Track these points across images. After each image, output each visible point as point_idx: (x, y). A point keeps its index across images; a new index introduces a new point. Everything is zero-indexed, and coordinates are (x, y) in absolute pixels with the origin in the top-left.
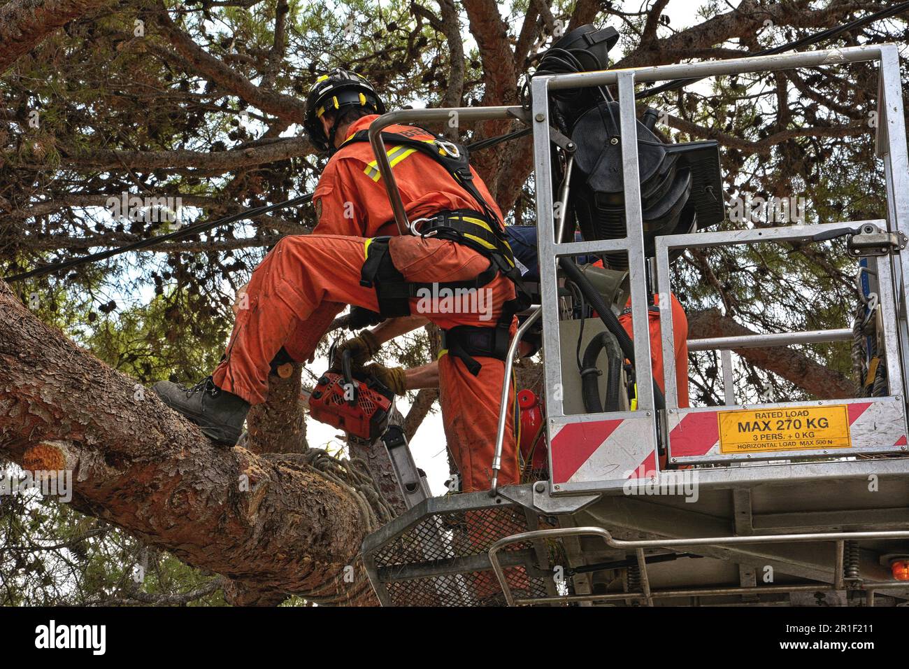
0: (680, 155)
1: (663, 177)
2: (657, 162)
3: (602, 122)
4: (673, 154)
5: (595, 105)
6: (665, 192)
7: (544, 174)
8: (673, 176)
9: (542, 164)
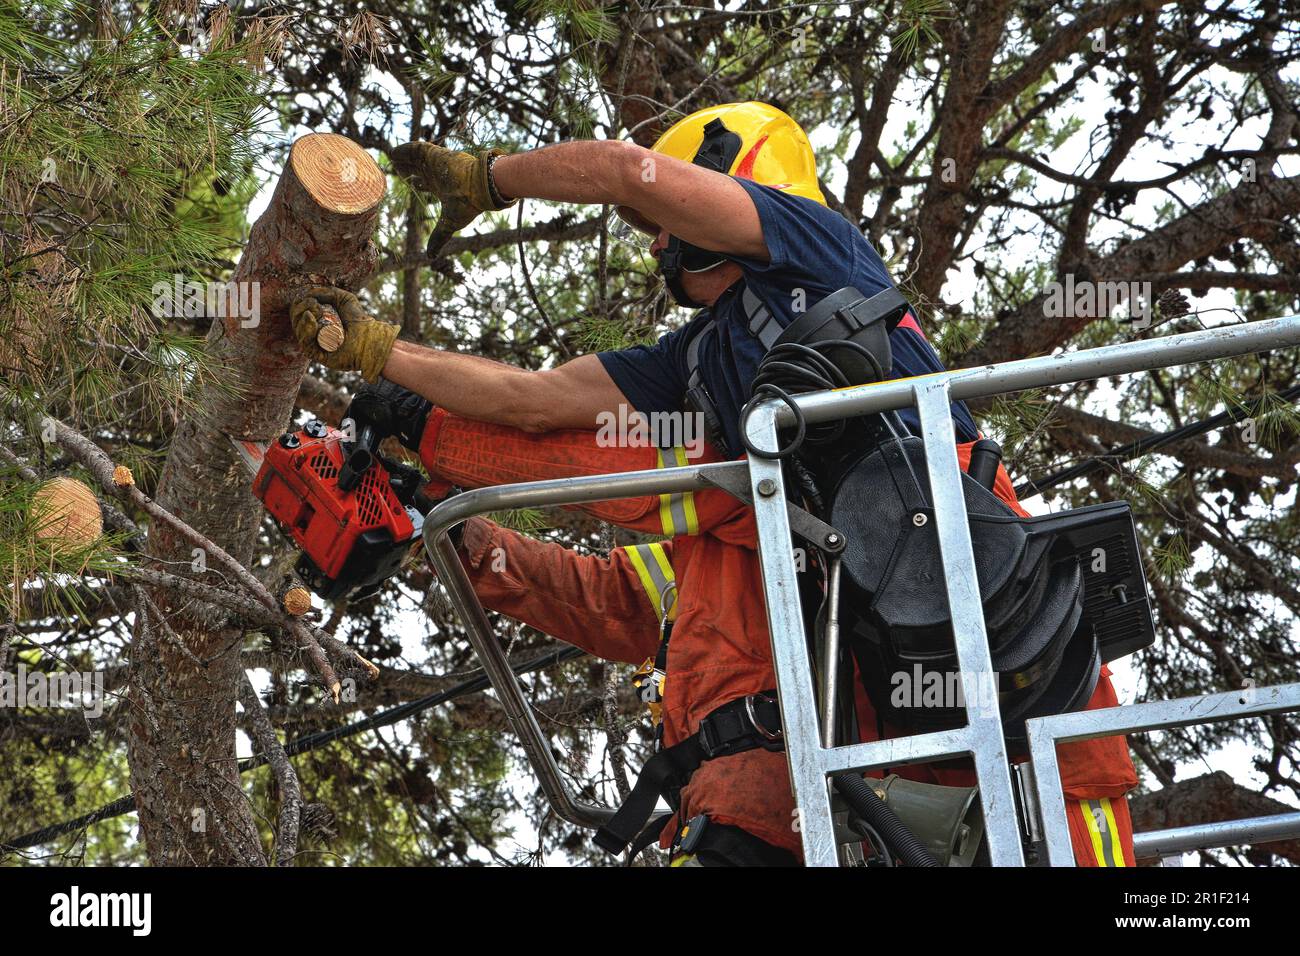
0: (1056, 537)
1: (1025, 584)
2: (1011, 557)
3: (889, 481)
4: (1040, 536)
5: (873, 445)
6: (1032, 612)
7: (785, 604)
8: (1045, 578)
9: (780, 584)
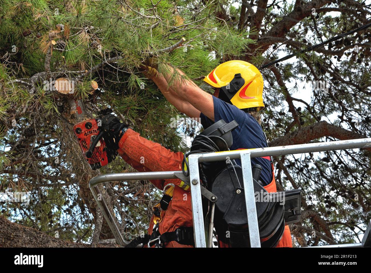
1: (268, 213)
3: (230, 178)
7: (199, 219)
8: (274, 210)
9: (197, 212)
